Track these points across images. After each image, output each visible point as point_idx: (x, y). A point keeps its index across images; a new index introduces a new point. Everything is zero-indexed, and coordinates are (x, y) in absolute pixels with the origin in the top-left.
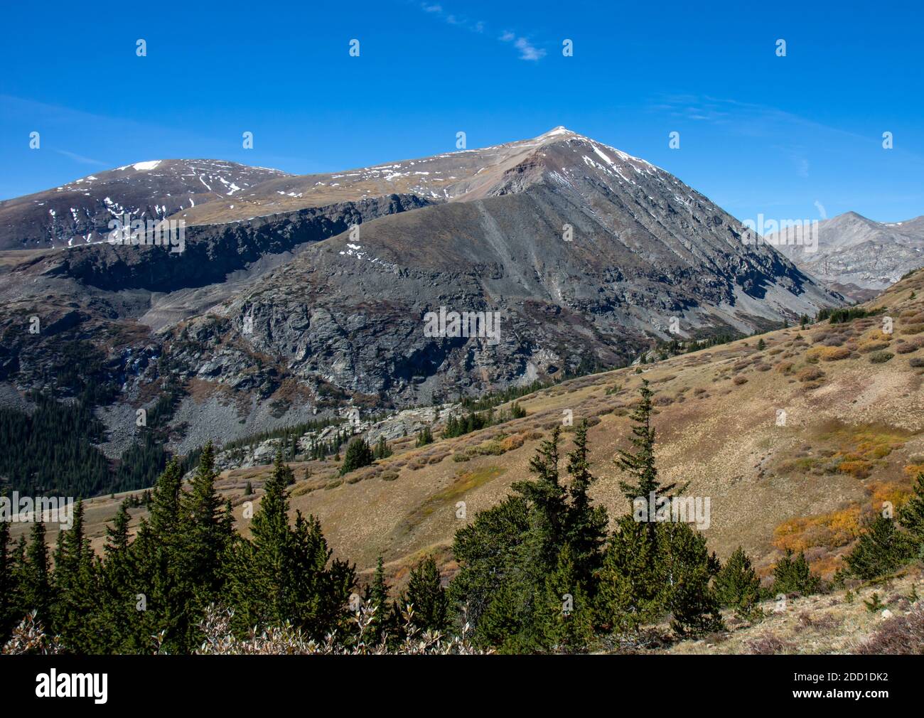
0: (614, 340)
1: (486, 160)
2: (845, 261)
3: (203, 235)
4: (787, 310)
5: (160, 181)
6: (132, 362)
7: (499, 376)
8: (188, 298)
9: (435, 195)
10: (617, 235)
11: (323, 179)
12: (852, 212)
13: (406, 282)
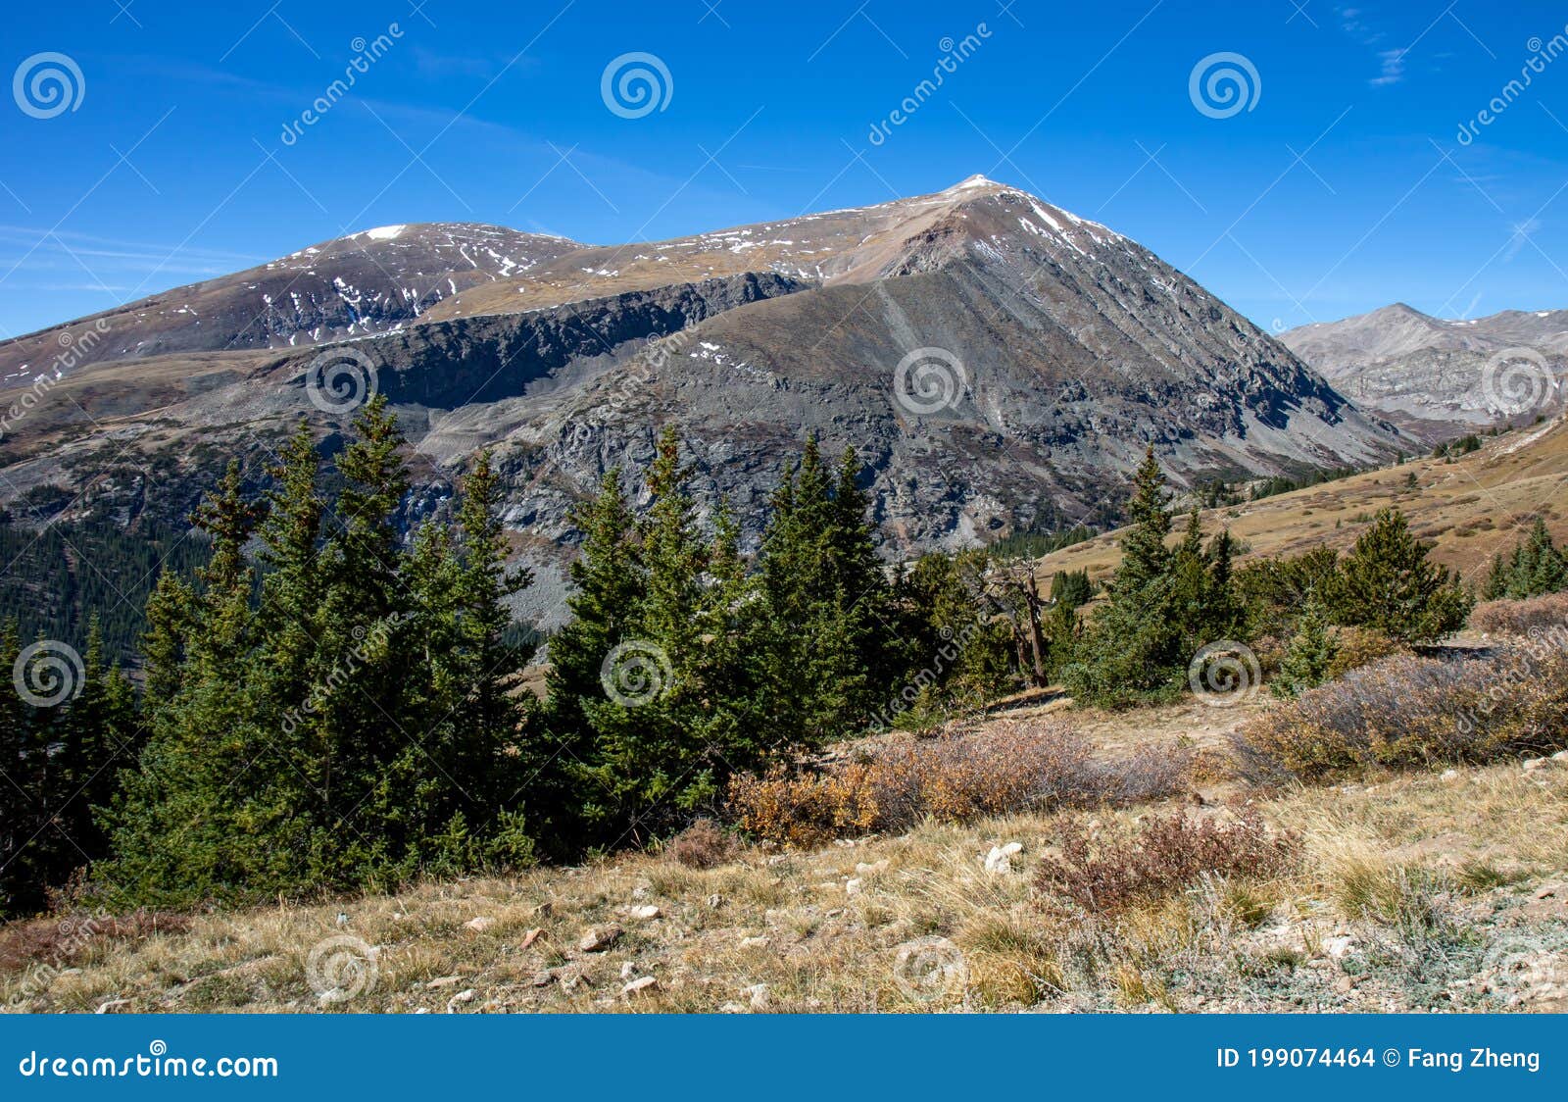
0: (1080, 483)
1: (873, 224)
2: (1392, 377)
3: (492, 330)
4: (1321, 447)
5: (407, 255)
6: (415, 504)
7: (921, 532)
8: (481, 417)
9: (804, 275)
10: (1073, 333)
11: (645, 250)
12: (1400, 304)
13: (785, 398)
